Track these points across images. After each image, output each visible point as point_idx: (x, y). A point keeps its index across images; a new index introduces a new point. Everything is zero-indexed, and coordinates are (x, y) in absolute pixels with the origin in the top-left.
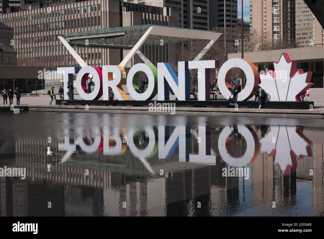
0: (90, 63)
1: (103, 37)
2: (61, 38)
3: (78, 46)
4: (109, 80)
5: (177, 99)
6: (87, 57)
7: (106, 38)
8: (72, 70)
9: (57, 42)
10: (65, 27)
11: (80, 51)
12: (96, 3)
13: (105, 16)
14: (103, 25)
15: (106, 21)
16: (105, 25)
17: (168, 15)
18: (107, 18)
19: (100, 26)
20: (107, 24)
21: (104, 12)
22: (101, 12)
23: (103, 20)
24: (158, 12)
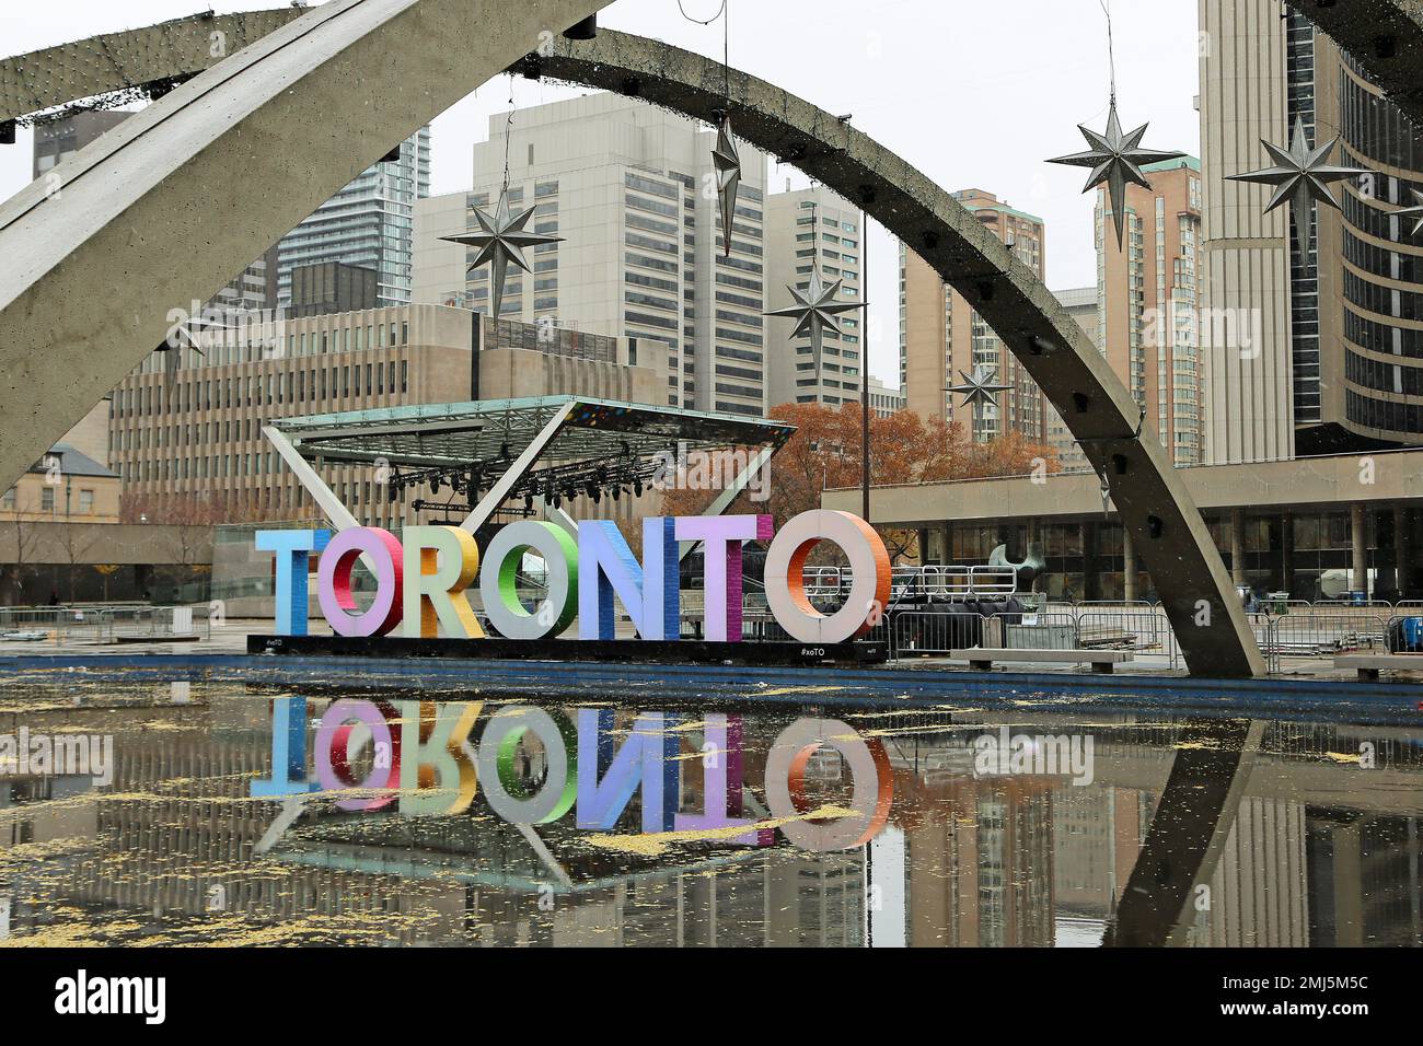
0: (368, 515)
1: (413, 433)
2: (272, 432)
3: (331, 459)
4: (423, 571)
5: (638, 636)
6: (358, 493)
7: (423, 434)
8: (303, 539)
9: (259, 443)
10: (289, 396)
11: (335, 474)
12: (394, 318)
13: (424, 362)
14: (416, 390)
15: (428, 378)
16: (424, 391)
17: (633, 361)
18: (429, 368)
19: (405, 396)
20: (428, 386)
21: (421, 347)
22: (412, 347)
23: (416, 374)
24: (600, 350)
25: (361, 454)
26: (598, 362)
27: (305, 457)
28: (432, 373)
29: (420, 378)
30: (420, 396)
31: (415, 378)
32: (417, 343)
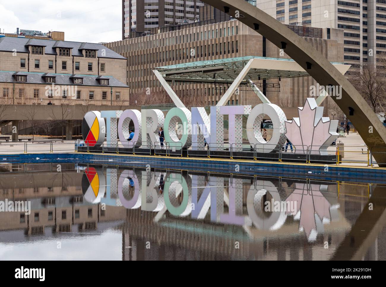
1: (201, 71)
2: (156, 72)
3: (178, 81)
12: (233, 25)
13: (244, 41)
14: (241, 52)
15: (246, 47)
16: (244, 52)
17: (329, 37)
18: (246, 43)
19: (238, 54)
20: (246, 50)
21: (243, 35)
22: (240, 36)
23: (241, 46)
24: (316, 33)
25: (189, 79)
26: (313, 38)
27: (167, 81)
28: (248, 45)
29: (243, 47)
30: (243, 53)
31: (241, 47)
32: (241, 34)
